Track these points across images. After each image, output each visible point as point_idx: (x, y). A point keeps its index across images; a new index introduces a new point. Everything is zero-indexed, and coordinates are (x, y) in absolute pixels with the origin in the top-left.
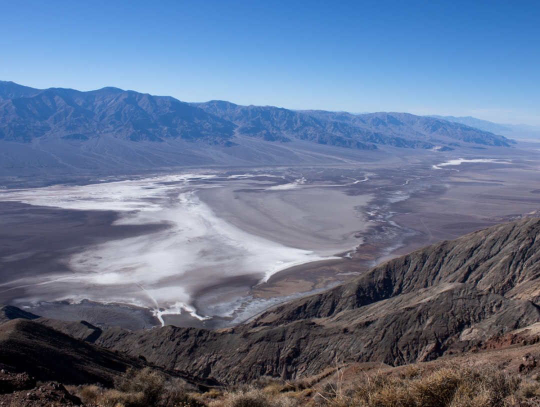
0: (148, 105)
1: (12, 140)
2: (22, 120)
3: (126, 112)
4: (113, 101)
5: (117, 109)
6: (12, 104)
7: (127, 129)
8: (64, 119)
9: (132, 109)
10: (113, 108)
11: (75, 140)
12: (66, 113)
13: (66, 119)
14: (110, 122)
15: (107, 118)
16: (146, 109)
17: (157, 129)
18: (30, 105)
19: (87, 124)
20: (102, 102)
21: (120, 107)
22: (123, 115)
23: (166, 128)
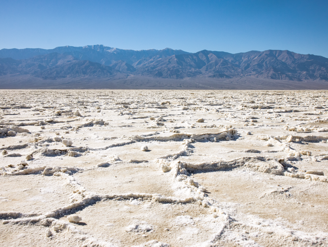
0: (287, 58)
1: (167, 77)
2: (180, 67)
3: (267, 63)
4: (256, 57)
5: (259, 61)
6: (175, 57)
7: (268, 72)
8: (214, 68)
9: (273, 60)
10: (256, 61)
11: (220, 78)
12: (216, 63)
13: (216, 67)
14: (253, 69)
15: (250, 68)
16: (285, 61)
17: (296, 74)
18: (189, 59)
19: (233, 71)
20: (247, 58)
21: (262, 60)
22: (265, 65)
23: (305, 73)
